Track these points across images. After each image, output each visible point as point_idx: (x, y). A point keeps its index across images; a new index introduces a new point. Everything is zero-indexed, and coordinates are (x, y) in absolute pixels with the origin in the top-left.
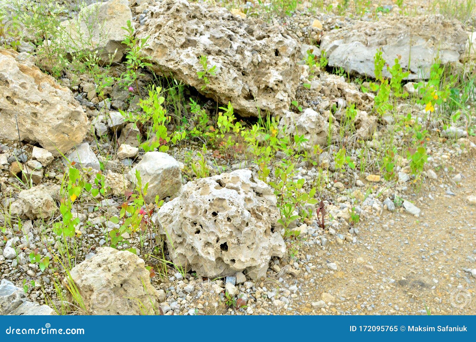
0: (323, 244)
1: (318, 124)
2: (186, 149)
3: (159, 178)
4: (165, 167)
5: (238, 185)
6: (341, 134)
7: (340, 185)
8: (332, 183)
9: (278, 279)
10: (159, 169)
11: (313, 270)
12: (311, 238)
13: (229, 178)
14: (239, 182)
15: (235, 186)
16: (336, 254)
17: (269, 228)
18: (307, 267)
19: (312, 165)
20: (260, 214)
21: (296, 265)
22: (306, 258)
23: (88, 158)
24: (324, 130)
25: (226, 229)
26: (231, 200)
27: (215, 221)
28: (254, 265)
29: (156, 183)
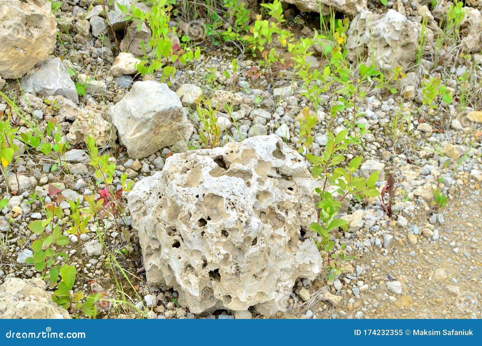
0: (385, 245)
1: (404, 33)
2: (215, 58)
3: (149, 124)
4: (158, 110)
5: (251, 166)
6: (439, 41)
7: (427, 127)
8: (416, 122)
9: (305, 313)
10: (149, 112)
11: (364, 292)
12: (369, 235)
13: (238, 152)
14: (253, 160)
15: (246, 168)
16: (404, 262)
17: (296, 233)
18: (355, 289)
19: (390, 93)
20: (283, 214)
21: (338, 285)
22: (355, 271)
23: (58, 82)
24: (412, 41)
25: (218, 249)
26: (233, 199)
27: (203, 233)
28: (263, 301)
29: (145, 130)
